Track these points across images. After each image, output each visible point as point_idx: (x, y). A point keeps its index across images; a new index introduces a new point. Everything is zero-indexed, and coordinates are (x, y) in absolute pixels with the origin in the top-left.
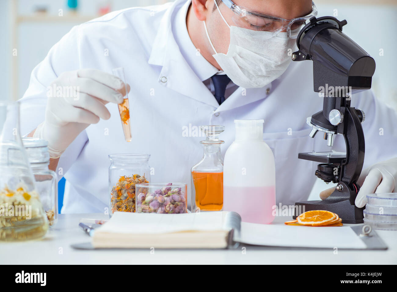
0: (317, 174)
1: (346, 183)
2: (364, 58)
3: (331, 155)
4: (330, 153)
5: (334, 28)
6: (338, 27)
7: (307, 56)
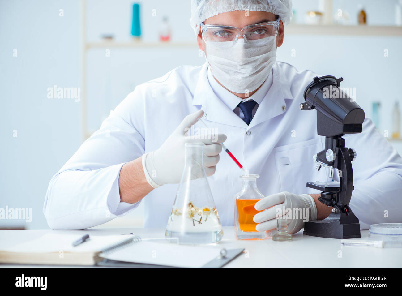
1: (339, 207)
2: (356, 109)
3: (328, 184)
4: (327, 183)
5: (333, 85)
6: (336, 83)
7: (311, 106)
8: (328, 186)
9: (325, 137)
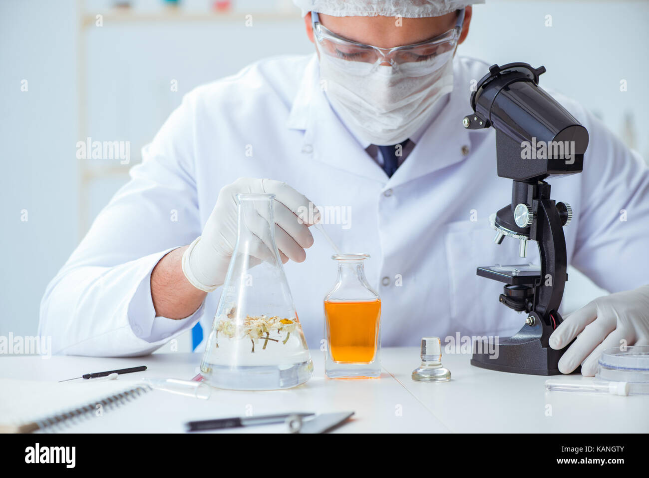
0: (501, 299)
1: (540, 314)
2: (571, 127)
3: (519, 271)
4: (516, 269)
5: (527, 80)
6: (532, 77)
7: (486, 121)
8: (518, 275)
9: (511, 180)
